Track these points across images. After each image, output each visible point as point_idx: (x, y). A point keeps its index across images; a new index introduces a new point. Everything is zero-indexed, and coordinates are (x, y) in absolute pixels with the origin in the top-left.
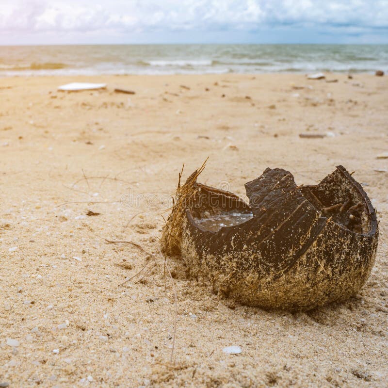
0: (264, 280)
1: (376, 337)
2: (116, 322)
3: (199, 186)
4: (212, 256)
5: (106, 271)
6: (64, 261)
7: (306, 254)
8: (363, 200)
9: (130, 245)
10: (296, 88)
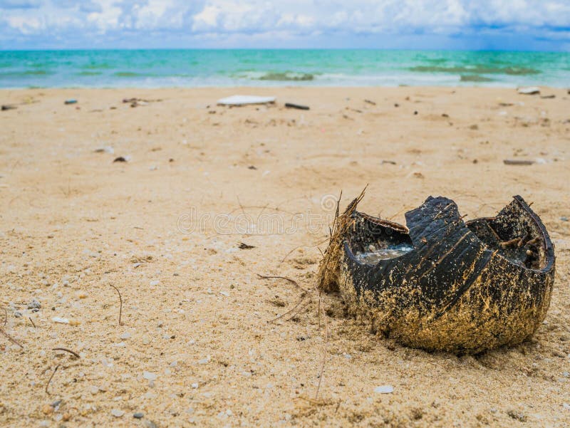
0: (425, 318)
1: (546, 382)
2: (261, 358)
3: (362, 216)
4: (370, 291)
5: (256, 308)
6: (210, 296)
7: (469, 290)
8: (541, 233)
9: (284, 280)
10: (504, 105)
